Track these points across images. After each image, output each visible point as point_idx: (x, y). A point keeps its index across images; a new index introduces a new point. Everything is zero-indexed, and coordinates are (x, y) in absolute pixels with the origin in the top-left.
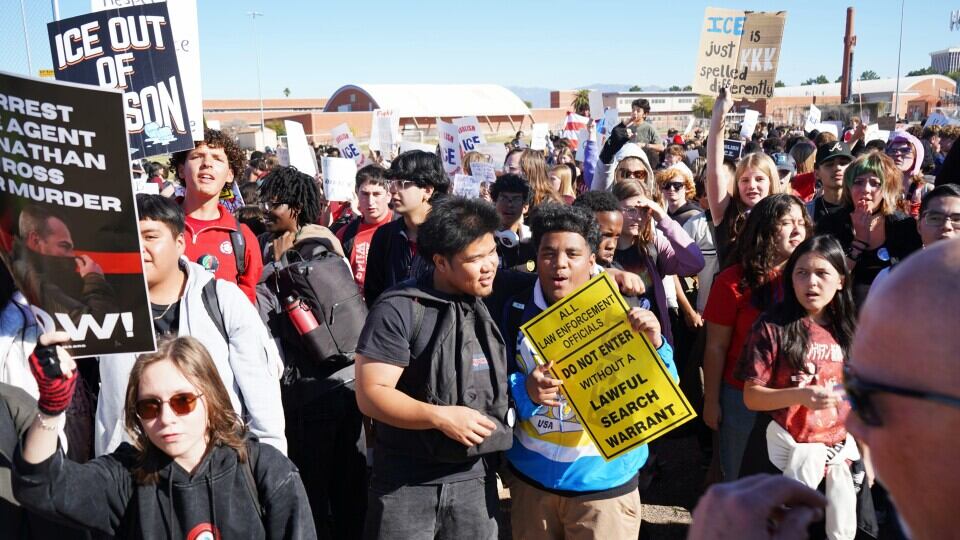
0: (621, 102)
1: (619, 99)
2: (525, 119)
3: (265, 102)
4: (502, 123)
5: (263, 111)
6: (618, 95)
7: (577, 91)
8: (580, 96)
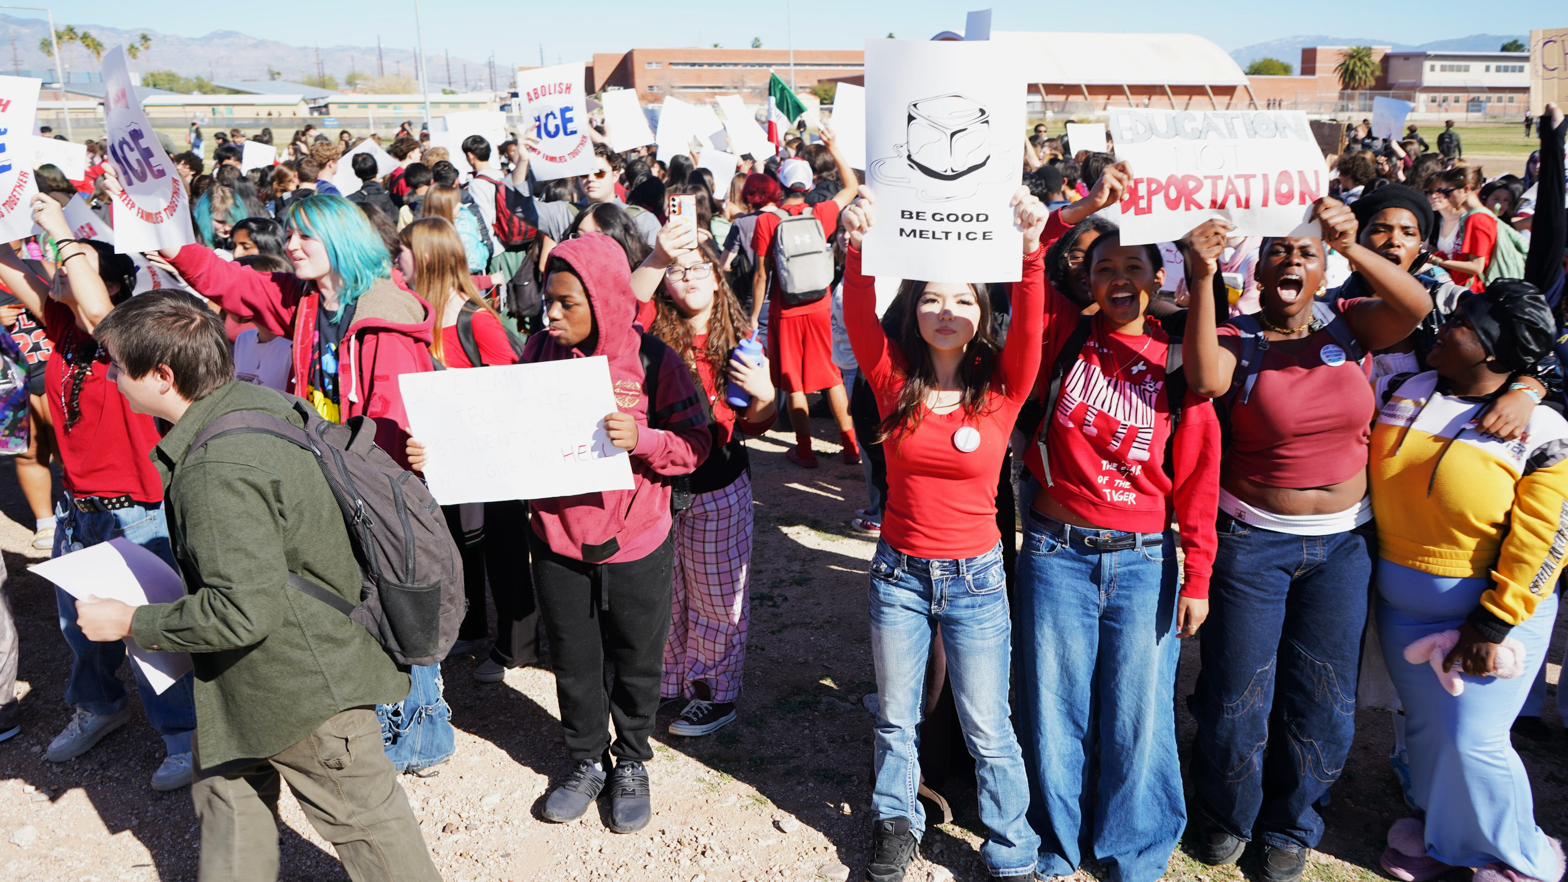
0: (1432, 68)
1: (1427, 64)
2: (1237, 93)
3: (797, 53)
4: (1195, 98)
5: (792, 68)
6: (1427, 57)
7: (1346, 48)
8: (1352, 57)
